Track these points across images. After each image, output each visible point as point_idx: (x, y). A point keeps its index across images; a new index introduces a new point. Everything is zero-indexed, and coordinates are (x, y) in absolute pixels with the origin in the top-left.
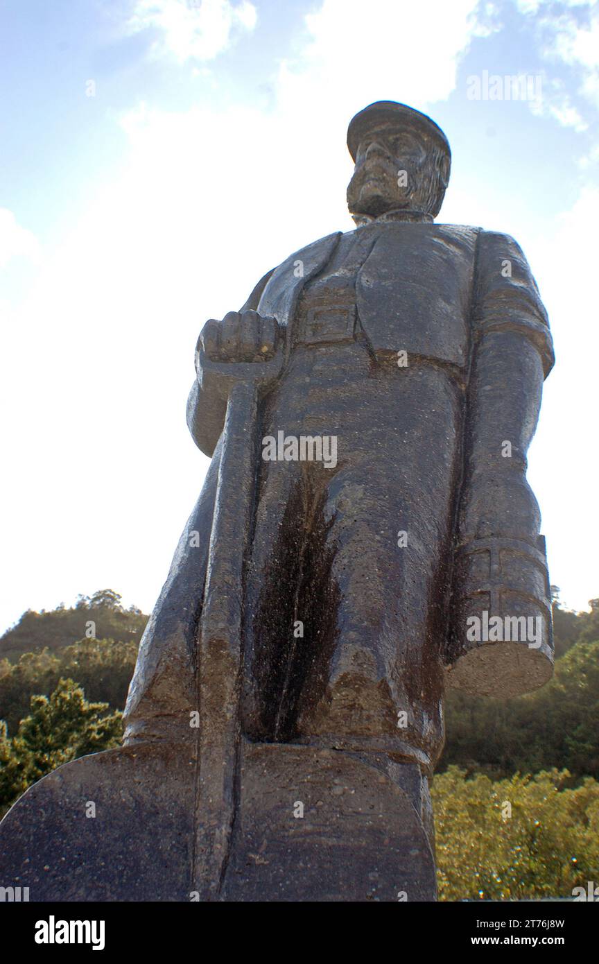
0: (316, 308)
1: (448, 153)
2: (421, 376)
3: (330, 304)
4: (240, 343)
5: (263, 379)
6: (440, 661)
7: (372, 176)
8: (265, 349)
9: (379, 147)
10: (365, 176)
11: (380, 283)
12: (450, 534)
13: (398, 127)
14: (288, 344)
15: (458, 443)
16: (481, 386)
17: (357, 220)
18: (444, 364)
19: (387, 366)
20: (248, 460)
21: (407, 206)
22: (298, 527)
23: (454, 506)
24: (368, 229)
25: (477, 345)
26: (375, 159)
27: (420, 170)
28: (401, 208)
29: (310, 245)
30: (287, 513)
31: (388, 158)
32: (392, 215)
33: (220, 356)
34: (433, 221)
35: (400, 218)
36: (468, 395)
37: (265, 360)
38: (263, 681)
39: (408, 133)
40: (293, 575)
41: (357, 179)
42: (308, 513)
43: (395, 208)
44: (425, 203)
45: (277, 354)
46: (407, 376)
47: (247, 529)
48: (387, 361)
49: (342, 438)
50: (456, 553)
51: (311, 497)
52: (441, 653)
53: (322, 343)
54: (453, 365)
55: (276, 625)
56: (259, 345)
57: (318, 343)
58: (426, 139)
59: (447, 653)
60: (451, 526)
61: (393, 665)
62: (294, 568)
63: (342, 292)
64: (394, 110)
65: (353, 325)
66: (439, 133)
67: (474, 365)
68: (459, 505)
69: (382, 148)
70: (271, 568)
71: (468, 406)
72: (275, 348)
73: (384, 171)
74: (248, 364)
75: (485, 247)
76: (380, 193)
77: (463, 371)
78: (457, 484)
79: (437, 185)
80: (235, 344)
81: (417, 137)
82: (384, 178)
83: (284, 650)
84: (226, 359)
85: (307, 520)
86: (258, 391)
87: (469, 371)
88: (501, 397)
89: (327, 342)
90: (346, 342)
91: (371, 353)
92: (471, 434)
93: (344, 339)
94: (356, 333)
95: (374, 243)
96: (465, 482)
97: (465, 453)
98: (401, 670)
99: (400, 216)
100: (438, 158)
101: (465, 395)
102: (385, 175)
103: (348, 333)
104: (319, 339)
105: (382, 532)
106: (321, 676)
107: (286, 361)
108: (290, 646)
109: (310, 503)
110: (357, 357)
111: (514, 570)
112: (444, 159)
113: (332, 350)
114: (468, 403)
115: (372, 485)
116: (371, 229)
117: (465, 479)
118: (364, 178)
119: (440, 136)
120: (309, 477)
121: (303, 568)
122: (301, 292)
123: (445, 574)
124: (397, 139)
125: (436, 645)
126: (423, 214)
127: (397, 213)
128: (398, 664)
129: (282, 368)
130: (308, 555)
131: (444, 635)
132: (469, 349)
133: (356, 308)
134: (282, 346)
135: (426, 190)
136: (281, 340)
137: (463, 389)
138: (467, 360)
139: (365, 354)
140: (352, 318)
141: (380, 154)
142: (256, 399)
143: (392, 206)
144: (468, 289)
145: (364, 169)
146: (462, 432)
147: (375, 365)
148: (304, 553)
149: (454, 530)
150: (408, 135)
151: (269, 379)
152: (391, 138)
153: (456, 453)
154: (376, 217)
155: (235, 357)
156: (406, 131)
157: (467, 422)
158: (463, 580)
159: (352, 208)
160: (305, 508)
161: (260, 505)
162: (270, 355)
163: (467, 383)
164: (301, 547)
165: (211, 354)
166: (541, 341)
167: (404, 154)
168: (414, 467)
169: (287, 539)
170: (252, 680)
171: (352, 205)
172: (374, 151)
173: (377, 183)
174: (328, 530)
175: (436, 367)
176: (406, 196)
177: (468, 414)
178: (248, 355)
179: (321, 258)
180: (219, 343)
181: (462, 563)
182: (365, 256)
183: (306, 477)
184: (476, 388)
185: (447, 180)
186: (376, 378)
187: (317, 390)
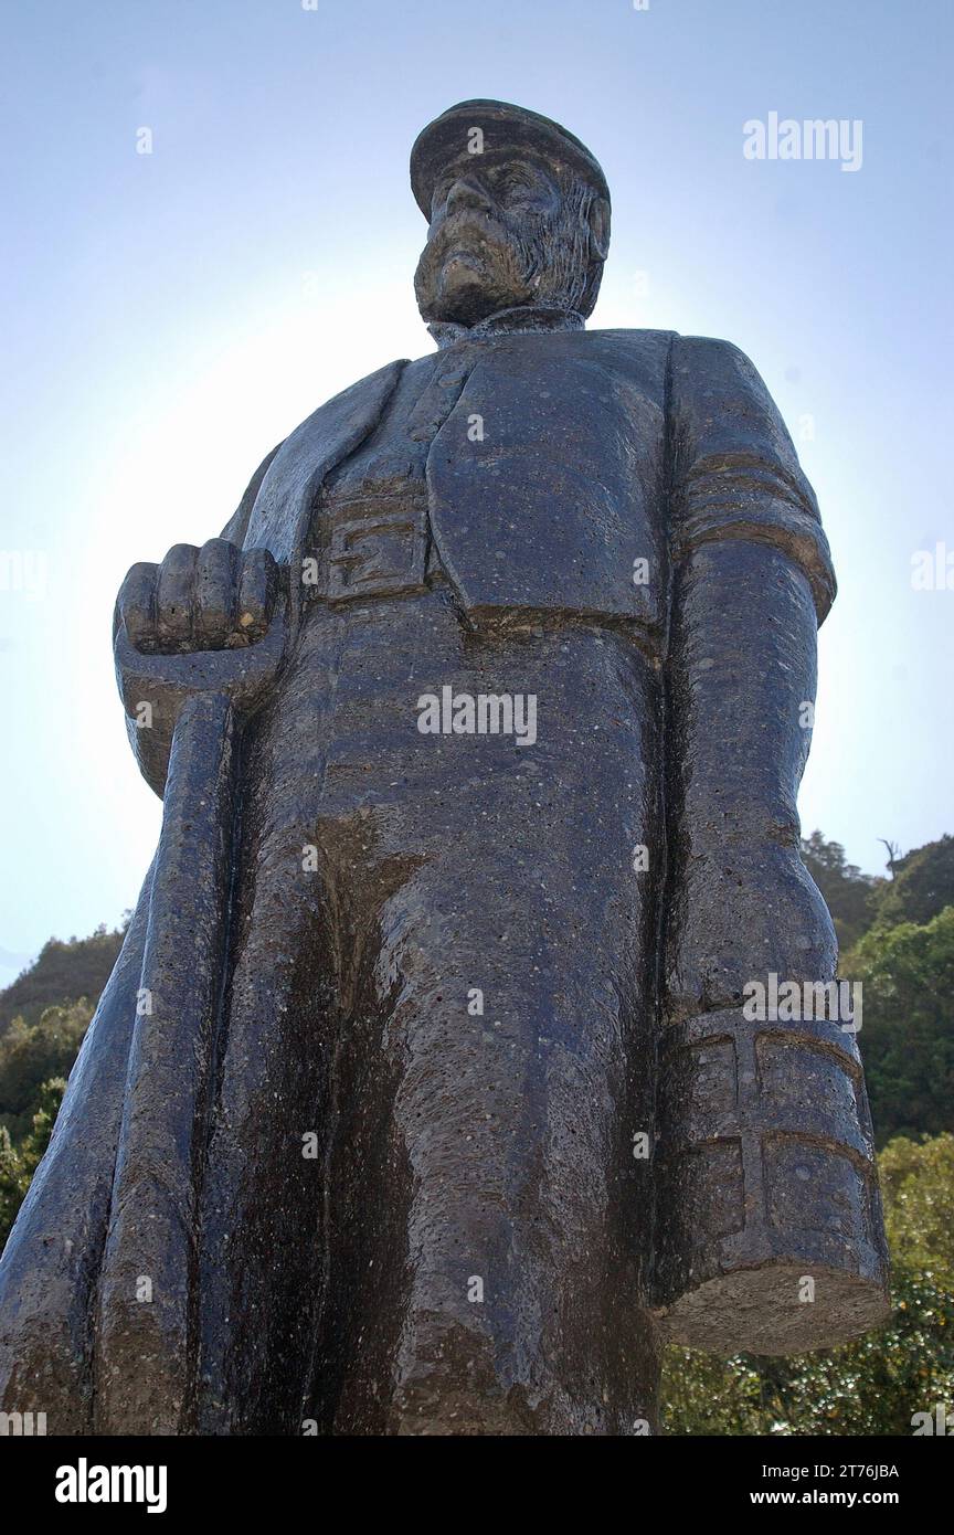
0: (349, 524)
1: (604, 193)
2: (566, 656)
3: (376, 513)
4: (195, 609)
5: (243, 684)
6: (643, 1298)
7: (459, 247)
8: (247, 619)
9: (469, 190)
10: (445, 248)
11: (475, 462)
12: (648, 999)
13: (503, 149)
14: (295, 606)
15: (652, 791)
16: (693, 660)
17: (436, 334)
18: (611, 623)
19: (494, 639)
20: (208, 873)
21: (529, 300)
22: (323, 1008)
23: (653, 934)
24: (454, 353)
25: (679, 573)
26: (464, 214)
27: (551, 230)
28: (517, 305)
29: (345, 391)
30: (298, 981)
31: (488, 211)
32: (501, 321)
33: (158, 639)
34: (583, 325)
35: (518, 325)
36: (668, 682)
37: (250, 640)
38: (252, 1393)
39: (523, 159)
40: (318, 1118)
41: (432, 255)
42: (343, 974)
43: (507, 306)
44: (564, 292)
45: (272, 628)
46: (537, 658)
47: (204, 1038)
48: (495, 630)
49: (406, 808)
50: (662, 1041)
51: (349, 940)
52: (643, 1281)
53: (361, 599)
54: (631, 621)
55: (281, 1244)
56: (235, 613)
57: (353, 598)
58: (558, 169)
59: (656, 1280)
60: (646, 983)
61: (534, 1350)
62: (318, 1101)
63: (400, 487)
64: (494, 116)
65: (422, 556)
66: (583, 154)
67: (677, 616)
68: (664, 928)
69: (475, 192)
70: (264, 1116)
71: (669, 704)
72: (268, 615)
73: (482, 237)
74: (211, 653)
75: (684, 371)
76: (476, 279)
77: (653, 631)
78: (658, 881)
79: (585, 255)
80: (186, 613)
81: (541, 165)
82: (482, 251)
83: (303, 1298)
84: (168, 647)
85: (343, 991)
86: (235, 711)
87: (668, 628)
88: (735, 682)
89: (373, 596)
90: (409, 592)
91: (462, 617)
92: (678, 768)
93: (406, 588)
94: (430, 571)
95: (465, 379)
96: (671, 877)
97: (669, 810)
98: (552, 1356)
99: (516, 321)
100: (586, 204)
101: (661, 681)
102: (483, 243)
103: (415, 576)
104: (356, 590)
105: (497, 1023)
106: (375, 1387)
107: (292, 641)
108: (317, 1285)
109: (347, 952)
110: (433, 624)
111: (790, 1080)
112: (596, 205)
113: (383, 610)
114: (669, 699)
115: (471, 912)
116: (461, 352)
117: (672, 868)
118: (444, 254)
119: (585, 161)
120: (341, 898)
121: (339, 1096)
122: (319, 492)
123: (641, 1095)
124: (504, 173)
125: (630, 1267)
126: (561, 314)
127: (510, 315)
128: (546, 1341)
129: (283, 657)
130: (348, 1070)
131: (648, 1235)
132: (665, 582)
133: (428, 522)
134: (283, 610)
135: (563, 267)
136: (281, 596)
137: (658, 666)
138: (662, 608)
139: (448, 619)
140: (422, 541)
141: (470, 203)
142: (230, 730)
143: (500, 302)
144: (655, 461)
145: (443, 235)
146: (659, 762)
147: (472, 639)
148: (340, 1065)
149: (654, 986)
150: (523, 164)
151: (257, 683)
152: (492, 172)
153: (650, 816)
154: (470, 326)
155: (189, 639)
156: (517, 155)
157: (669, 738)
158: (678, 1107)
159: (427, 311)
160: (337, 965)
161: (238, 971)
162: (258, 631)
163: (665, 653)
164: (332, 1052)
165: (140, 638)
166: (806, 555)
167: (518, 200)
168: (562, 861)
169: (300, 1039)
170: (225, 1399)
171: (427, 305)
172: (460, 199)
173: (468, 261)
174: (383, 1018)
175: (597, 630)
176: (527, 280)
177: (671, 722)
178: (214, 634)
179: (361, 419)
180: (154, 613)
181: (676, 1064)
182: (448, 407)
183: (334, 897)
184: (683, 665)
185: (606, 244)
186: (474, 669)
187: (351, 704)
